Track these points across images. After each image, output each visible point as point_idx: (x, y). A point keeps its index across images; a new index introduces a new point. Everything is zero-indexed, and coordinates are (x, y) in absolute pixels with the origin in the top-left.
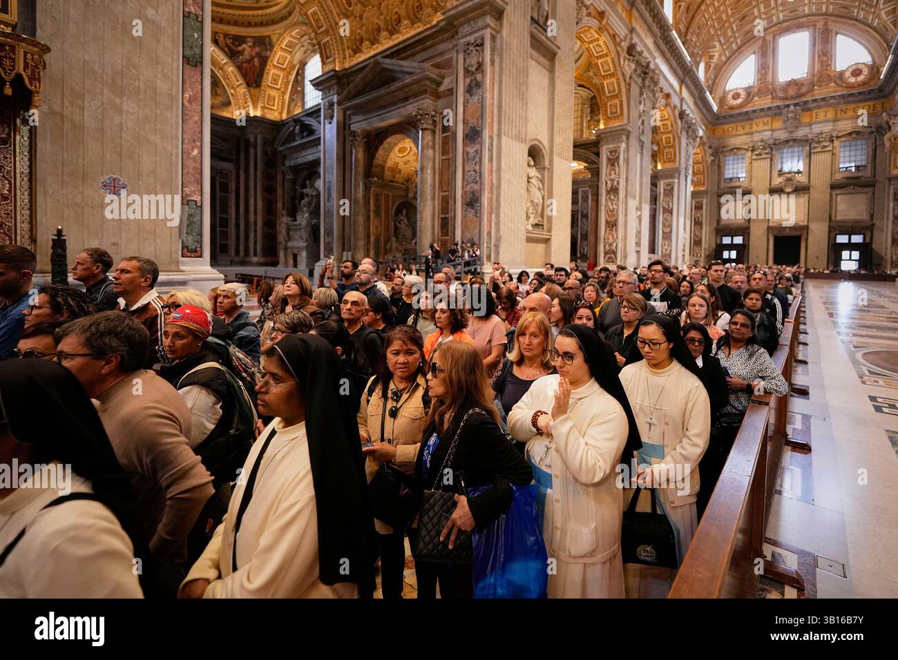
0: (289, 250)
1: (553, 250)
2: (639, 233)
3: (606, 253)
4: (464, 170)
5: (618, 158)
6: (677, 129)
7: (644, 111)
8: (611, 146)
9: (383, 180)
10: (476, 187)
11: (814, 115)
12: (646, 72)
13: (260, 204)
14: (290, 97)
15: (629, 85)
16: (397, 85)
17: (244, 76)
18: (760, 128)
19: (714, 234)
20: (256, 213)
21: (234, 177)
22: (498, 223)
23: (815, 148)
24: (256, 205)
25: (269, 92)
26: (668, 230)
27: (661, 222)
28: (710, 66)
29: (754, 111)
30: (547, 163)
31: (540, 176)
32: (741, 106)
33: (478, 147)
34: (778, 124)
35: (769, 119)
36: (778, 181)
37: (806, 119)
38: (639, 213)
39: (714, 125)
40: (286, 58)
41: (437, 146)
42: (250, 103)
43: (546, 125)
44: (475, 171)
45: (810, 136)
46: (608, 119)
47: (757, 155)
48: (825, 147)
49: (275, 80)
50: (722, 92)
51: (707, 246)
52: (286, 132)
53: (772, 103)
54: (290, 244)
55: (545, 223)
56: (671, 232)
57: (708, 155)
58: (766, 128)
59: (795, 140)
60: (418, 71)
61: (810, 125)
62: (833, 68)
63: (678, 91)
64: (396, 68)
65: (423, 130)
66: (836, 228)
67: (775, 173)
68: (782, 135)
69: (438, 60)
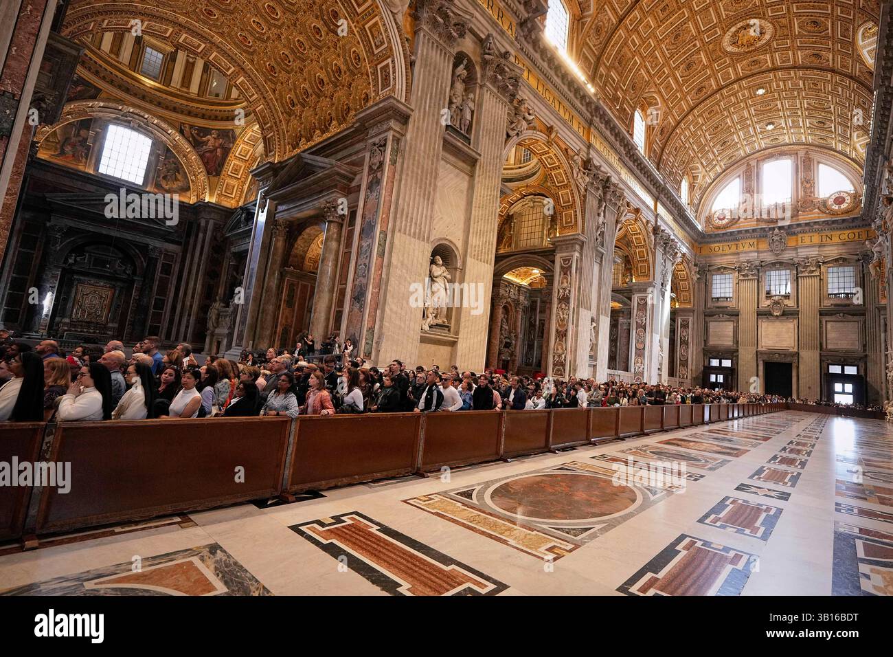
0: (215, 337)
1: (459, 353)
2: (594, 347)
3: (555, 365)
4: (356, 263)
5: (570, 267)
6: (650, 243)
7: (604, 223)
8: (564, 254)
9: (301, 270)
10: (364, 281)
11: (800, 239)
12: (607, 187)
13: (199, 287)
14: (249, 187)
15: (585, 196)
16: (312, 178)
17: (206, 164)
18: (746, 248)
19: (702, 355)
20: (193, 297)
21: (179, 260)
22: (382, 320)
23: (802, 272)
24: (194, 289)
25: (229, 180)
26: (642, 346)
27: (634, 337)
28: (694, 186)
29: (740, 232)
30: (459, 265)
31: (449, 277)
32: (726, 227)
33: (370, 241)
34: (764, 246)
35: (755, 240)
36: (765, 303)
37: (792, 242)
38: (594, 324)
39: (700, 243)
40: (249, 150)
41: (343, 239)
42: (207, 190)
43: (461, 226)
44: (365, 265)
45: (796, 260)
46: (563, 228)
47: (743, 275)
48: (813, 271)
49: (236, 170)
50: (707, 213)
51: (694, 368)
52: (234, 218)
53: (757, 225)
54: (217, 331)
55: (452, 325)
56: (644, 349)
57: (693, 273)
58: (752, 249)
59: (781, 263)
60: (329, 166)
61: (796, 249)
62: (816, 196)
63: (652, 207)
64: (314, 163)
65: (329, 222)
66: (827, 357)
67: (763, 296)
68: (768, 257)
69: (354, 158)
